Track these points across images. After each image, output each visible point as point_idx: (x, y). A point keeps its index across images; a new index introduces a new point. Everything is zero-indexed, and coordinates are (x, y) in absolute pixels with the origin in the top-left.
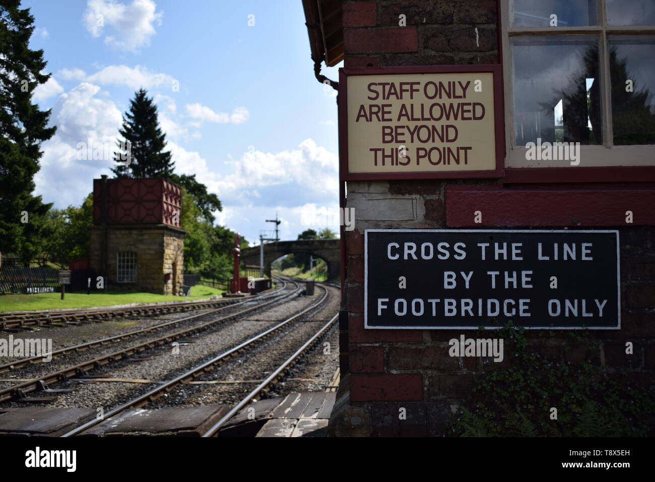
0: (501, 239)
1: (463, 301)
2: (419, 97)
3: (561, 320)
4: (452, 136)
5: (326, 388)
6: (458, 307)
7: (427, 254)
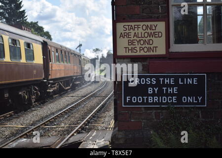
0: (167, 77)
1: (155, 97)
2: (140, 30)
3: (187, 103)
4: (151, 43)
5: (107, 128)
6: (153, 99)
7: (143, 82)
